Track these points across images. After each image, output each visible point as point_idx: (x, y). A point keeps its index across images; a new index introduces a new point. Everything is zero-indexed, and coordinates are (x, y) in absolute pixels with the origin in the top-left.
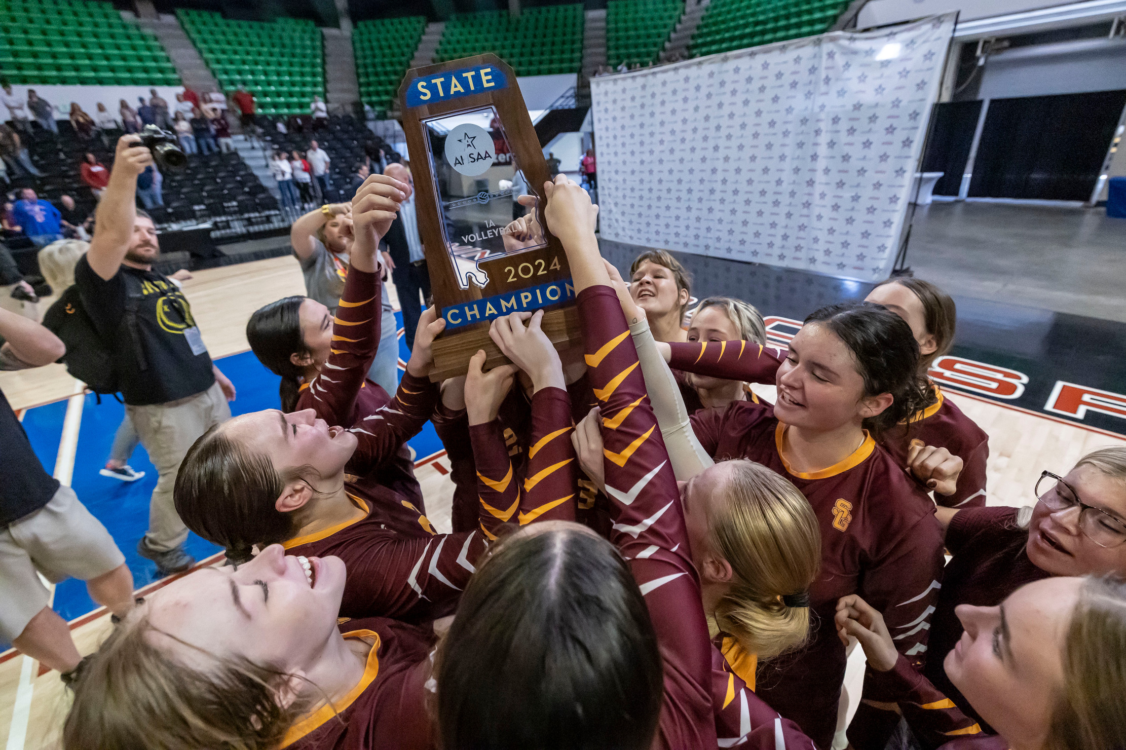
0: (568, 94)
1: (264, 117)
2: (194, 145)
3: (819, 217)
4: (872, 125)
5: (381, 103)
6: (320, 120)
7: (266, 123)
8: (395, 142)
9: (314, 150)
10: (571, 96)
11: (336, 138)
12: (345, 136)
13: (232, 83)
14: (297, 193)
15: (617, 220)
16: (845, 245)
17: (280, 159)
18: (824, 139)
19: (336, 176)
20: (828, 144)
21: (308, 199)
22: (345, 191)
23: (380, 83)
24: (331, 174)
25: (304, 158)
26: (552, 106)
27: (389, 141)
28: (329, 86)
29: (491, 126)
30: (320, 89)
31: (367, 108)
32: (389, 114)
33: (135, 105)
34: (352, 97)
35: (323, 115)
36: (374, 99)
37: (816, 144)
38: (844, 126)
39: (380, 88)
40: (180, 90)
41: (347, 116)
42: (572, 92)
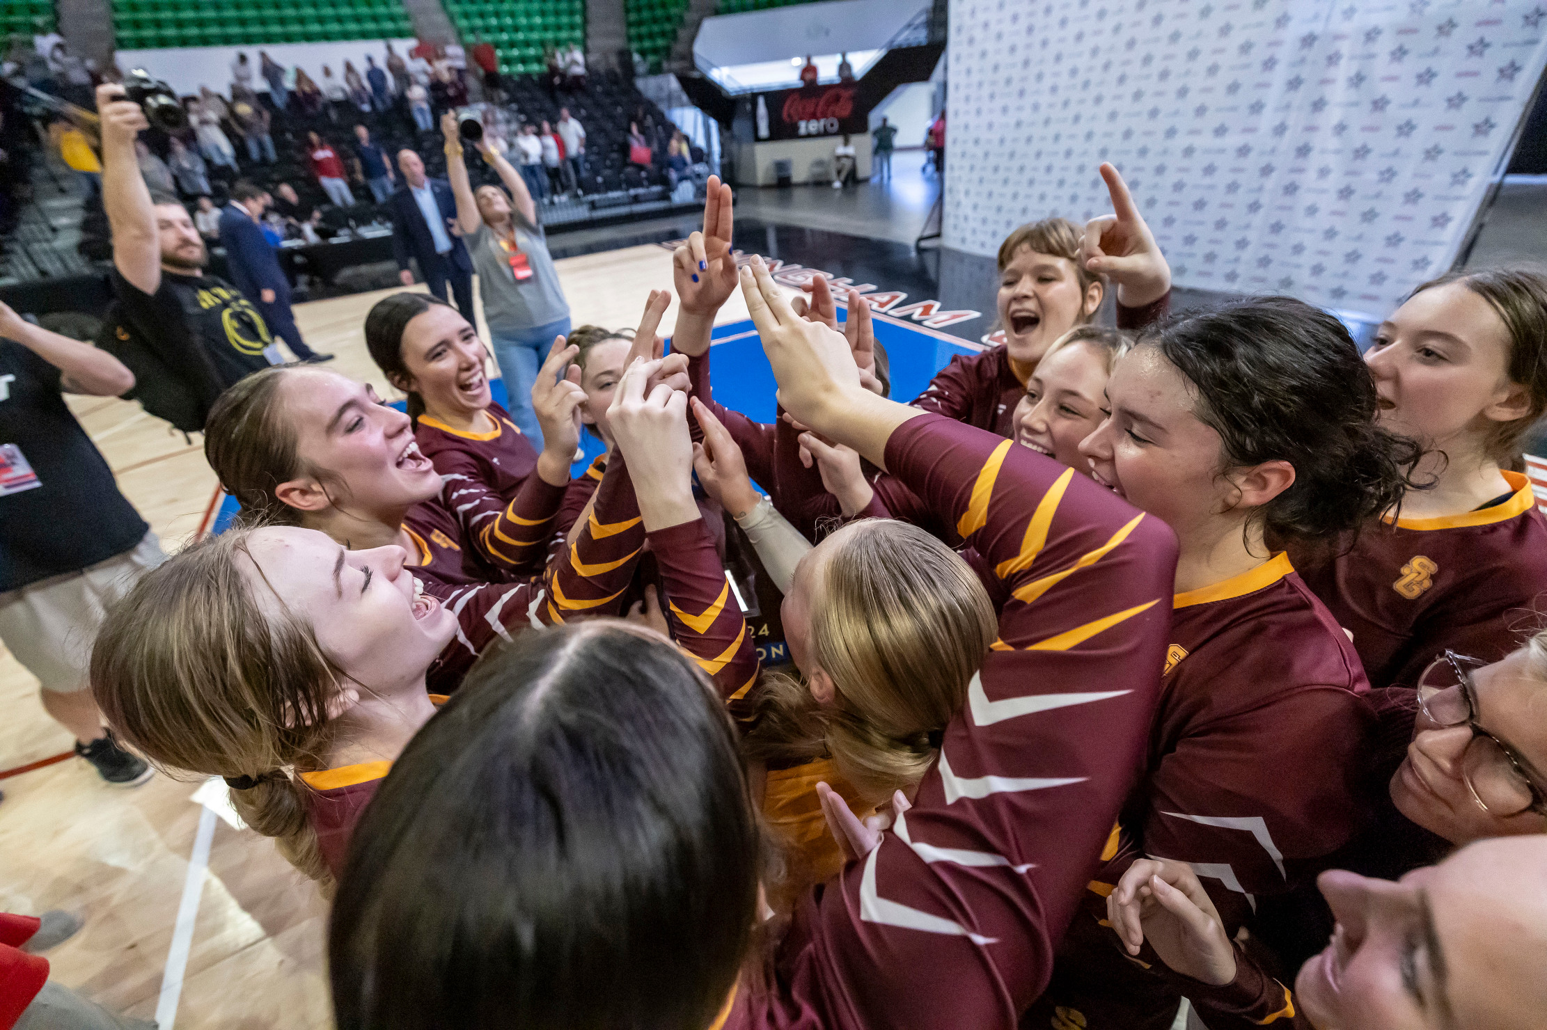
0: (918, 21)
1: (509, 77)
2: (429, 118)
3: (1312, 210)
4: (1443, 40)
5: (655, 51)
6: (577, 78)
7: (511, 85)
8: (670, 107)
9: (566, 121)
10: (922, 24)
11: (598, 105)
12: (608, 101)
13: (473, 30)
14: (546, 181)
15: (966, 218)
16: (1353, 257)
17: (526, 134)
18: (1344, 71)
19: (593, 158)
20: (1350, 80)
21: (559, 188)
22: (604, 177)
23: (655, 20)
24: (586, 155)
25: (555, 133)
26: (892, 42)
27: (662, 107)
28: (590, 29)
29: (802, 78)
30: (578, 34)
31: (636, 58)
32: (665, 65)
33: (361, 67)
34: (618, 43)
35: (579, 70)
36: (647, 44)
37: (1325, 82)
38: (1385, 45)
39: (656, 28)
40: (412, 43)
41: (611, 73)
42: (923, 18)
